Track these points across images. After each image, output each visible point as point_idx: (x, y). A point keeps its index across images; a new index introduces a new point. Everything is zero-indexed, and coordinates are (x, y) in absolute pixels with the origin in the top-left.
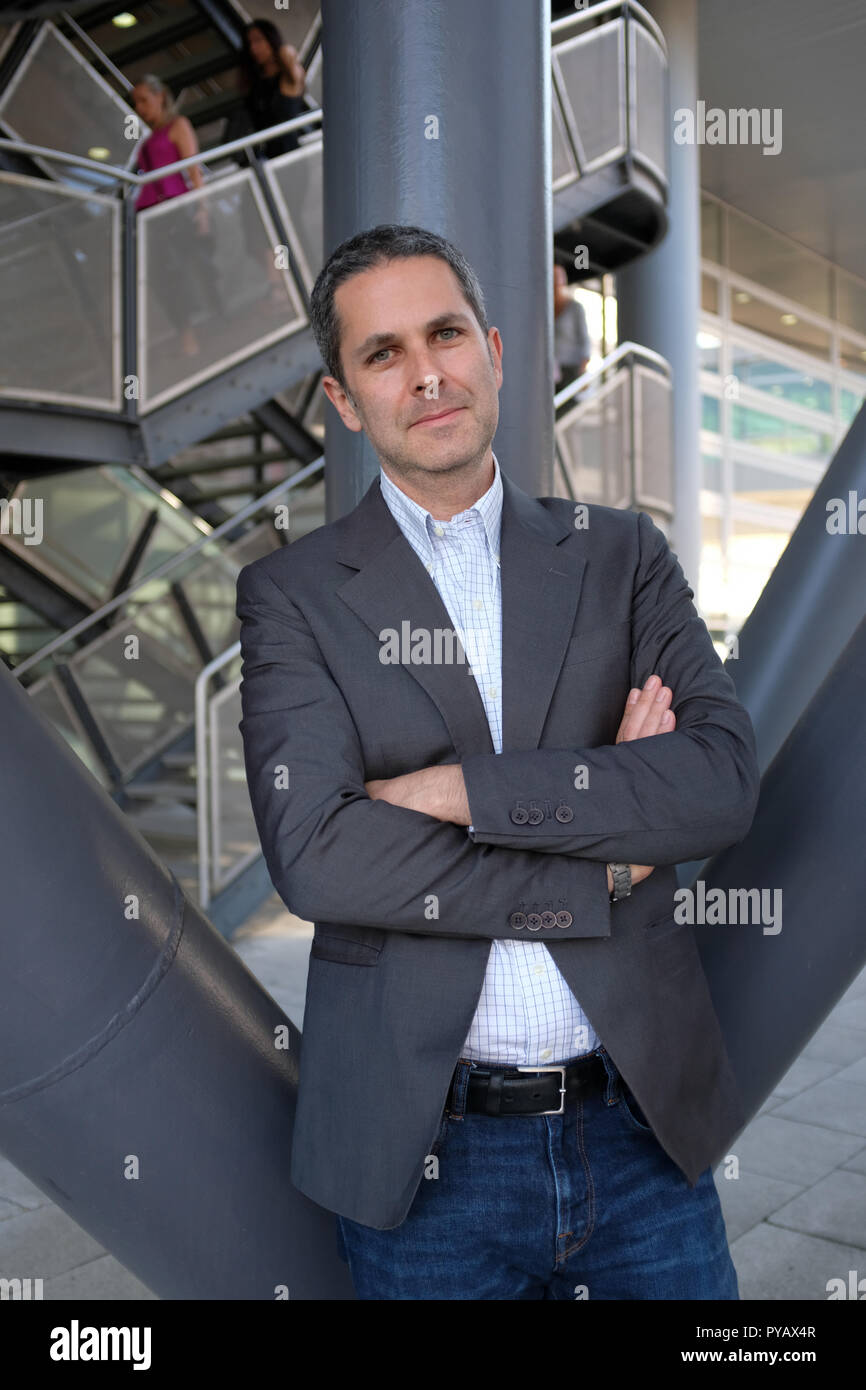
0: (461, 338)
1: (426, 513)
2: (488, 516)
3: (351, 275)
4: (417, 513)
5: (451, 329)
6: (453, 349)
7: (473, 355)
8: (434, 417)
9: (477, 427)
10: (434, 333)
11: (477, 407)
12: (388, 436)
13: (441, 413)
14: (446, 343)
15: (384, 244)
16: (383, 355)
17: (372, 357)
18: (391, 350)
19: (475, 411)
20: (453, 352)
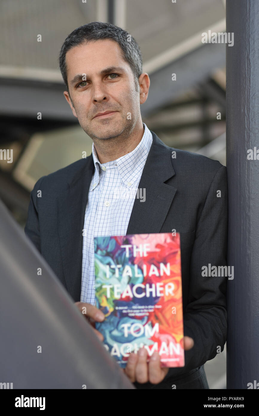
0: (119, 78)
3: (72, 47)
5: (115, 74)
6: (115, 83)
7: (123, 86)
8: (102, 114)
9: (122, 120)
10: (106, 75)
11: (123, 111)
12: (83, 121)
13: (105, 112)
14: (111, 80)
15: (87, 34)
16: (83, 84)
17: (78, 85)
18: (87, 82)
19: (122, 113)
20: (114, 85)
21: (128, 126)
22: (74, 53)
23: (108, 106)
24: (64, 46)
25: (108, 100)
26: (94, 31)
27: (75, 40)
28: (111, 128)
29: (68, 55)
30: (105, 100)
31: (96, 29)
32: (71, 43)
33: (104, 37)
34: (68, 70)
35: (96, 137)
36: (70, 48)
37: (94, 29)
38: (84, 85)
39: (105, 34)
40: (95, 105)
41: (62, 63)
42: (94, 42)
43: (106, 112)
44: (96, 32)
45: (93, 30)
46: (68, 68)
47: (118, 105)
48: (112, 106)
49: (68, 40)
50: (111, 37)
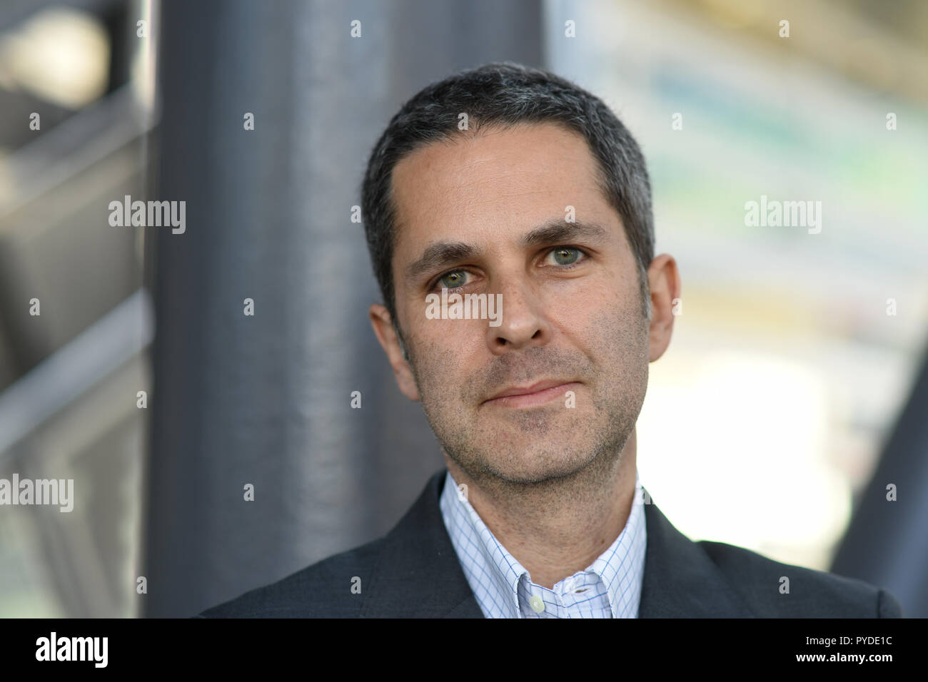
0: (588, 266)
1: (520, 570)
2: (615, 584)
3: (418, 143)
4: (504, 567)
5: (575, 248)
6: (571, 282)
7: (604, 295)
8: (523, 392)
9: (594, 417)
10: (542, 250)
11: (599, 383)
12: (446, 414)
13: (533, 386)
14: (561, 270)
15: (476, 99)
16: (454, 278)
17: (434, 280)
18: (469, 272)
19: (596, 390)
20: (571, 287)
21: (612, 439)
22: (428, 166)
23: (548, 363)
24: (389, 140)
25: (548, 341)
26: (503, 91)
27: (432, 120)
28: (553, 443)
29: (401, 170)
30: (537, 342)
31: (511, 85)
32: (417, 128)
33: (538, 113)
34: (400, 226)
35: (494, 475)
36: (411, 149)
37: (504, 83)
38: (456, 281)
39: (544, 103)
40: (496, 357)
41: (377, 201)
42: (504, 127)
43: (540, 383)
44: (510, 95)
45: (501, 86)
46: (401, 218)
47: (584, 361)
48: (559, 363)
49: (405, 120)
50: (562, 116)
